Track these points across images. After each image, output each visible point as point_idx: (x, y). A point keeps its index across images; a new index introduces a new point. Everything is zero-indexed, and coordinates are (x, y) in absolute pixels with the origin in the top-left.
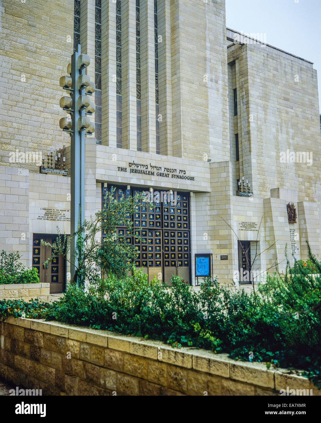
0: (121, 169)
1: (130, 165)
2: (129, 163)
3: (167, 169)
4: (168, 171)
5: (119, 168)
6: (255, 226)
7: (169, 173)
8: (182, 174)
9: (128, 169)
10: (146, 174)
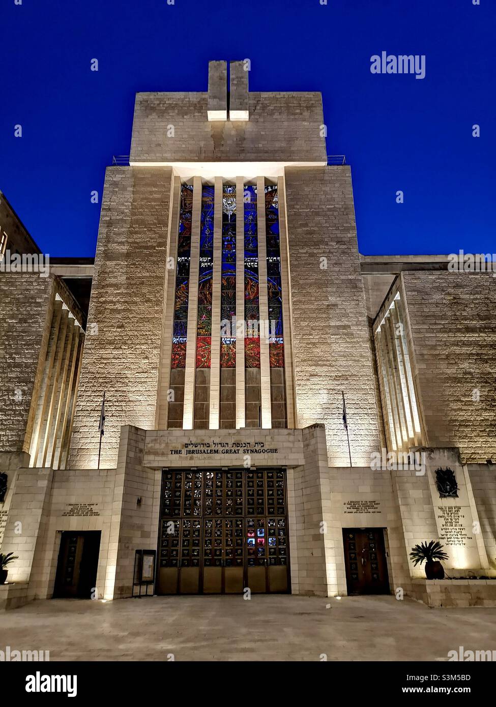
0: (175, 452)
1: (187, 446)
2: (186, 444)
3: (237, 444)
4: (238, 447)
5: (172, 451)
6: (375, 506)
7: (239, 448)
8: (258, 448)
9: (184, 451)
10: (207, 453)
